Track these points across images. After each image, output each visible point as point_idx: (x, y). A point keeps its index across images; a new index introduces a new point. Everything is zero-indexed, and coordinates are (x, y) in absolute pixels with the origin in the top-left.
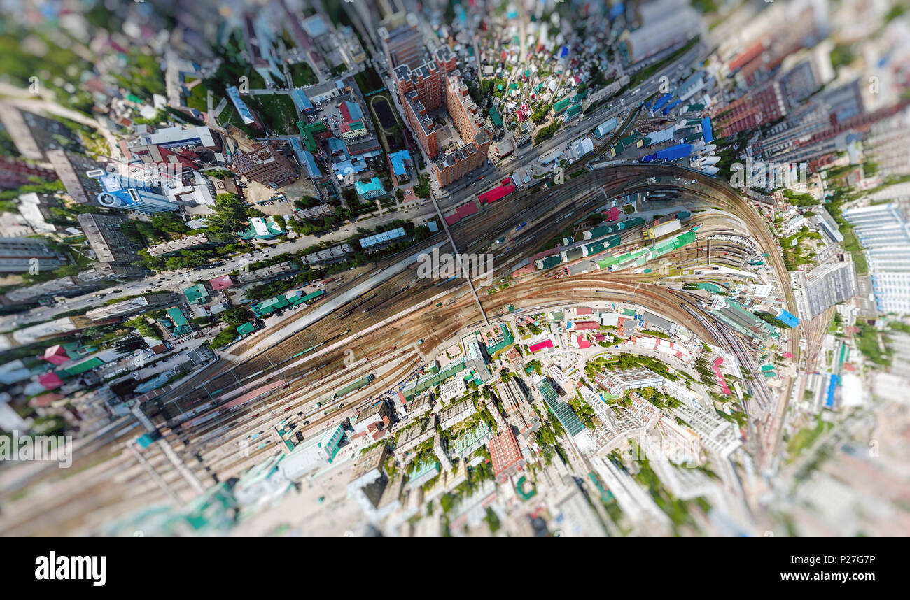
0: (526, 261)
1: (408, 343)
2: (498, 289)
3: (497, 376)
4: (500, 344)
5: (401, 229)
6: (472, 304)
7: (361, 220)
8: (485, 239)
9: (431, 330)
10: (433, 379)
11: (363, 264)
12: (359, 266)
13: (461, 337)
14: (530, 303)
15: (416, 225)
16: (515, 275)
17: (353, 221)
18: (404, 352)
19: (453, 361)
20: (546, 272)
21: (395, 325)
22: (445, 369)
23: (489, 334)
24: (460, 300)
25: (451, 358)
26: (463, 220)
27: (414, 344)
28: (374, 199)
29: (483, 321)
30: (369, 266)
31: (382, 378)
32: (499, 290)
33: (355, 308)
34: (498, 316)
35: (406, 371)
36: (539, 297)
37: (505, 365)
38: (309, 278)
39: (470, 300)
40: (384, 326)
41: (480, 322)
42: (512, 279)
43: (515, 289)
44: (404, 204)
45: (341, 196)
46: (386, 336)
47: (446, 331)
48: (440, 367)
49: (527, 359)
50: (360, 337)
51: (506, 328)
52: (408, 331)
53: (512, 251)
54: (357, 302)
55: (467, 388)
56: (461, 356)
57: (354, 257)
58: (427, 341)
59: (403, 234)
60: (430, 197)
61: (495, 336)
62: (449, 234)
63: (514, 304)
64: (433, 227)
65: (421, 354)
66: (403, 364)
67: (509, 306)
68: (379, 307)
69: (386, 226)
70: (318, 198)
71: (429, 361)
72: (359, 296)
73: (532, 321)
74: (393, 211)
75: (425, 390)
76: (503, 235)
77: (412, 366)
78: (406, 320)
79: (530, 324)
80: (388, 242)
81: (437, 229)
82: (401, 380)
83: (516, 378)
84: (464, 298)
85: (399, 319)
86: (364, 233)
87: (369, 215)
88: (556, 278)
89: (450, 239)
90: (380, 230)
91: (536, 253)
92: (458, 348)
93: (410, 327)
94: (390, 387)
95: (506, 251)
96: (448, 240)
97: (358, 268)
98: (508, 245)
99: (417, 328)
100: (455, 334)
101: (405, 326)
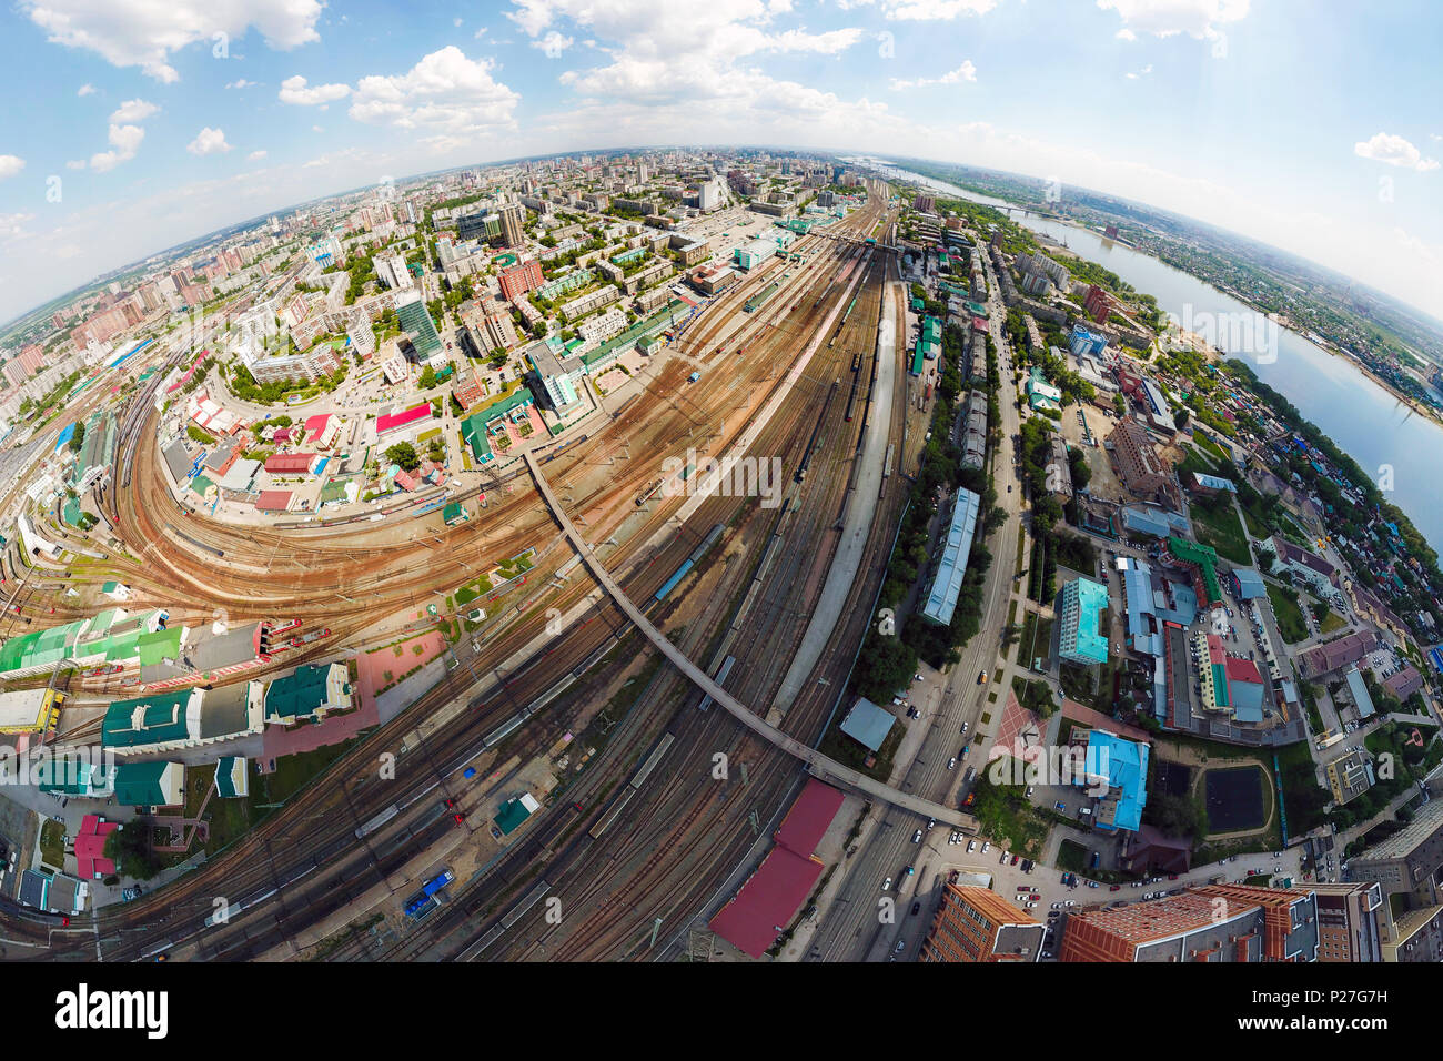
0: (387, 709)
1: (720, 366)
2: (494, 578)
3: (514, 356)
4: (498, 413)
5: (946, 617)
6: (580, 508)
7: (1022, 537)
8: (601, 804)
9: (682, 405)
10: (645, 330)
11: (925, 458)
12: (925, 449)
13: (600, 409)
14: (394, 531)
15: (924, 672)
16: (431, 641)
17: (1024, 515)
18: (718, 351)
19: (613, 363)
20: (320, 651)
21: (766, 386)
22: (625, 347)
23: (526, 431)
24: (624, 509)
25: (617, 366)
26: (761, 843)
27: (706, 369)
28: (1058, 610)
29: (541, 462)
30: (912, 464)
31: (733, 313)
32: (492, 576)
33: (855, 381)
34: (495, 485)
35: (699, 329)
36: (364, 553)
37: (495, 376)
38: (947, 378)
39: (590, 519)
40: (785, 375)
41: (550, 458)
42: (444, 626)
43: (433, 584)
44: (1005, 690)
45: (1083, 535)
46: (769, 363)
47: (642, 415)
48: (637, 348)
49: (443, 391)
50: (807, 345)
51: (477, 453)
52: (733, 386)
53: (453, 762)
54: (863, 390)
55: (576, 331)
56: (593, 374)
57: (949, 455)
58: (680, 382)
59: (930, 610)
60: (964, 807)
61: (509, 429)
62: (789, 744)
63: (442, 529)
64: (867, 724)
65: (683, 357)
66: (711, 335)
67: (458, 521)
68: (822, 402)
69: (980, 581)
70: (1084, 490)
71: (661, 354)
72: (869, 400)
73: (405, 478)
74: (1007, 635)
75: (654, 316)
76: (510, 840)
77: (693, 337)
78: (752, 403)
79: (409, 469)
80: (938, 548)
81: (843, 726)
82: (702, 318)
83: (476, 355)
84: (614, 518)
85: (768, 398)
86: (989, 519)
87: (1026, 564)
88: (298, 618)
89: (769, 727)
90: (979, 560)
91: (348, 744)
92: (603, 387)
93: (734, 395)
94: (713, 307)
95: (479, 759)
96: (774, 718)
97: (922, 442)
98: (476, 793)
99: (714, 400)
100: (616, 415)
101: (744, 393)
